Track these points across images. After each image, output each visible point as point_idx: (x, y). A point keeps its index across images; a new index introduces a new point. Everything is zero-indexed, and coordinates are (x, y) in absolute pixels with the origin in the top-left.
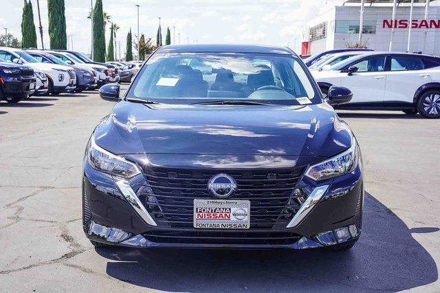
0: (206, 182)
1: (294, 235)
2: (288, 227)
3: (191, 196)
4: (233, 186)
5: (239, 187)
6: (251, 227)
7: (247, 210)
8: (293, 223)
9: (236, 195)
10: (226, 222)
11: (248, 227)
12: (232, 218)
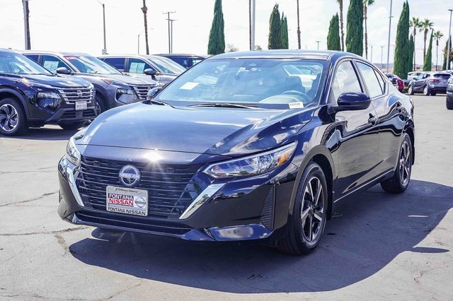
0: (118, 172)
1: (184, 227)
2: (180, 218)
3: (105, 182)
4: (137, 177)
5: (141, 178)
6: (149, 215)
7: (146, 199)
8: (185, 215)
9: (139, 185)
10: (130, 209)
11: (146, 215)
12: (135, 205)
